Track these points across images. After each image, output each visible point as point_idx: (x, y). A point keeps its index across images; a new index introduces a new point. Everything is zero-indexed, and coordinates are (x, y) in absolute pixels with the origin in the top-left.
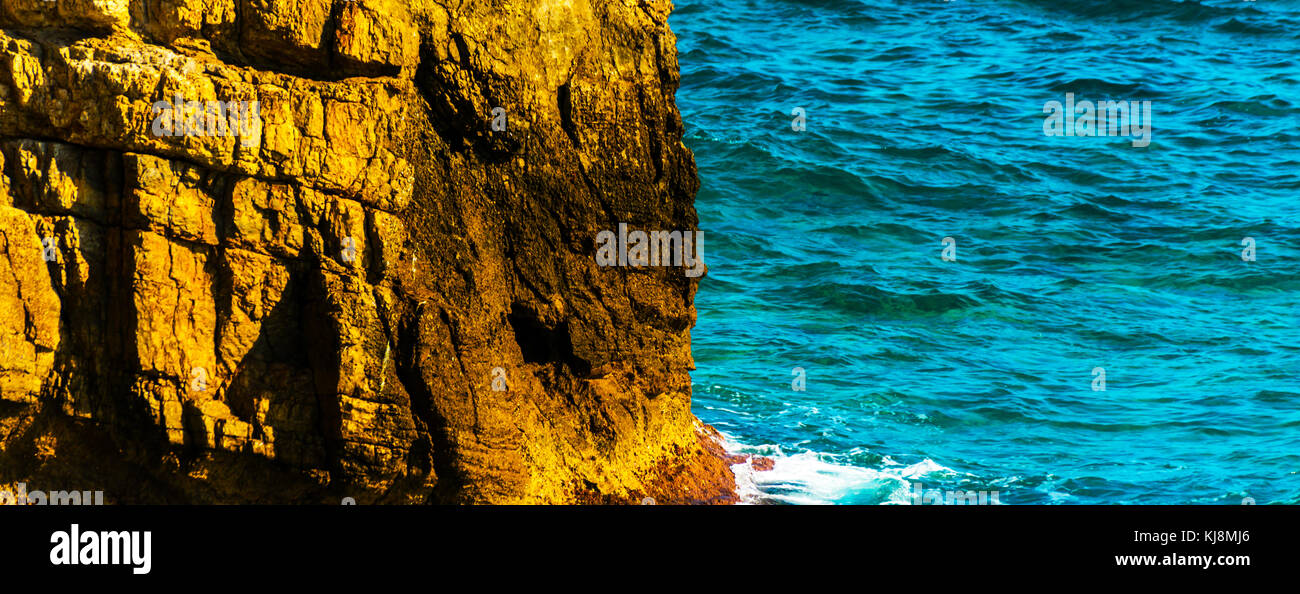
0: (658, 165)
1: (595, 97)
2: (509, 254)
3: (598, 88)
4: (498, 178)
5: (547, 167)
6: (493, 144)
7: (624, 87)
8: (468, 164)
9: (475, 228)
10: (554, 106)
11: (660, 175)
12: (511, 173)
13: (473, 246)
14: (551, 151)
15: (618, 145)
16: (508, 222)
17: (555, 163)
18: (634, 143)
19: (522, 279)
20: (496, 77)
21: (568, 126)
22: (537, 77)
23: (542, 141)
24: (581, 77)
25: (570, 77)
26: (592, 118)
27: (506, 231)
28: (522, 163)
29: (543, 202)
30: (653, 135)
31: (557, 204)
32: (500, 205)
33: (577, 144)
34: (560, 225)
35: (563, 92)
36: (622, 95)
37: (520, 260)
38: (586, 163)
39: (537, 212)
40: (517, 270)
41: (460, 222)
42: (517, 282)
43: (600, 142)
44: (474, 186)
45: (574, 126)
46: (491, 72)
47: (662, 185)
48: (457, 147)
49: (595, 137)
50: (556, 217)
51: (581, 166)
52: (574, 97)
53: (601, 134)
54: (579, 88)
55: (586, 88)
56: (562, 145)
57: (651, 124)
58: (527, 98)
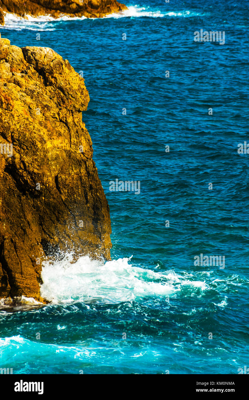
0: (87, 199)
1: (66, 179)
2: (41, 224)
3: (67, 177)
4: (36, 203)
5: (52, 200)
6: (34, 193)
7: (75, 176)
8: (27, 198)
9: (29, 217)
10: (54, 182)
11: (87, 202)
12: (40, 201)
13: (28, 222)
14: (53, 195)
15: (73, 193)
16: (40, 215)
17: (54, 198)
18: (79, 193)
19: (45, 232)
20: (35, 173)
21: (58, 188)
22: (48, 174)
23: (50, 192)
24: (62, 173)
25: (59, 173)
26: (65, 185)
27: (39, 218)
28: (43, 198)
29: (50, 210)
30: (85, 191)
31: (55, 210)
32: (37, 210)
33: (61, 193)
34: (56, 217)
35: (56, 178)
36: (75, 179)
37: (44, 226)
38: (64, 198)
39: (49, 212)
40: (43, 229)
41: (24, 215)
42: (43, 233)
43: (68, 192)
44: (29, 205)
45: (60, 188)
46: (33, 172)
47: (88, 205)
48: (24, 194)
49: (66, 191)
50: (54, 214)
51: (62, 199)
52: (60, 179)
53: (68, 190)
54: (61, 177)
55: (63, 177)
56: (56, 193)
57: (84, 187)
58: (45, 179)
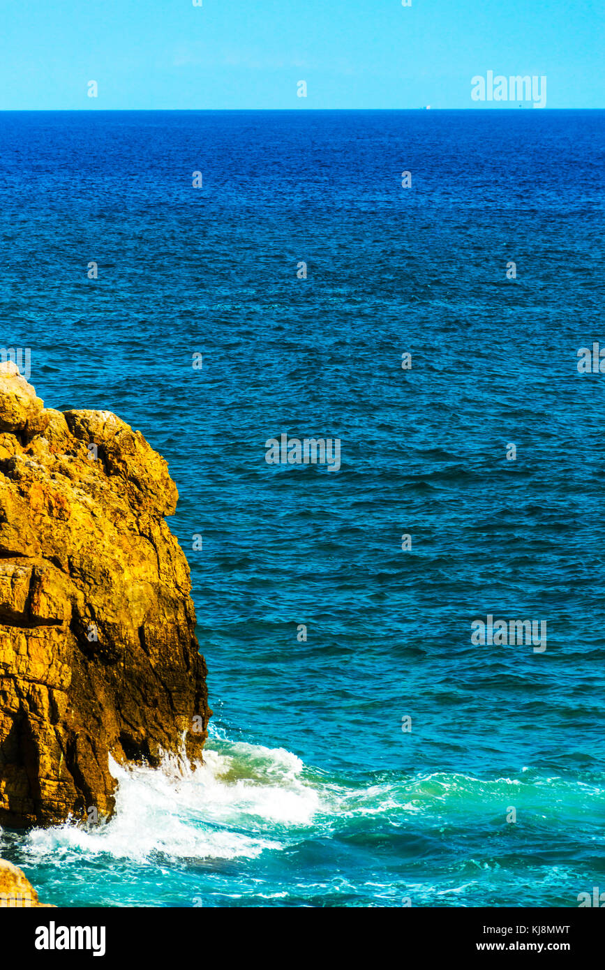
0: (188, 663)
1: (156, 632)
2: (118, 708)
3: (157, 627)
4: (111, 672)
5: (135, 666)
6: (108, 656)
7: (170, 627)
8: (96, 666)
9: (101, 696)
10: (137, 637)
11: (189, 668)
12: (117, 669)
13: (100, 705)
14: (136, 658)
15: (168, 654)
16: (117, 693)
17: (138, 664)
18: (176, 653)
19: (125, 720)
20: (109, 624)
21: (143, 646)
22: (128, 623)
23: (132, 654)
24: (149, 622)
25: (144, 623)
26: (155, 642)
27: (116, 699)
28: (122, 664)
29: (133, 683)
30: (185, 649)
31: (140, 684)
32: (113, 685)
33: (148, 655)
34: (142, 693)
35: (141, 630)
36: (169, 631)
37: (123, 711)
38: (153, 664)
39: (130, 688)
40: (122, 716)
41: (94, 694)
42: (122, 722)
43: (160, 653)
44: (100, 677)
45: (147, 646)
46: (106, 621)
47: (190, 673)
48: (91, 658)
49: (157, 651)
50: (140, 690)
51: (151, 665)
52: (146, 632)
53: (160, 650)
54: (148, 628)
55: (152, 627)
56: (141, 655)
57: (184, 644)
58: (124, 633)
